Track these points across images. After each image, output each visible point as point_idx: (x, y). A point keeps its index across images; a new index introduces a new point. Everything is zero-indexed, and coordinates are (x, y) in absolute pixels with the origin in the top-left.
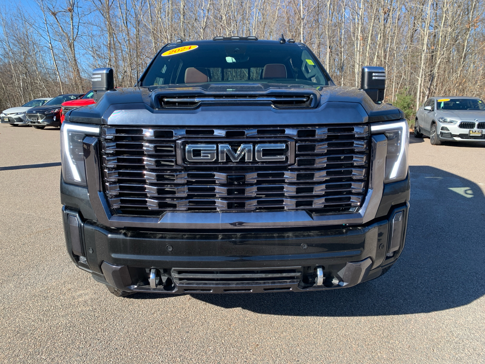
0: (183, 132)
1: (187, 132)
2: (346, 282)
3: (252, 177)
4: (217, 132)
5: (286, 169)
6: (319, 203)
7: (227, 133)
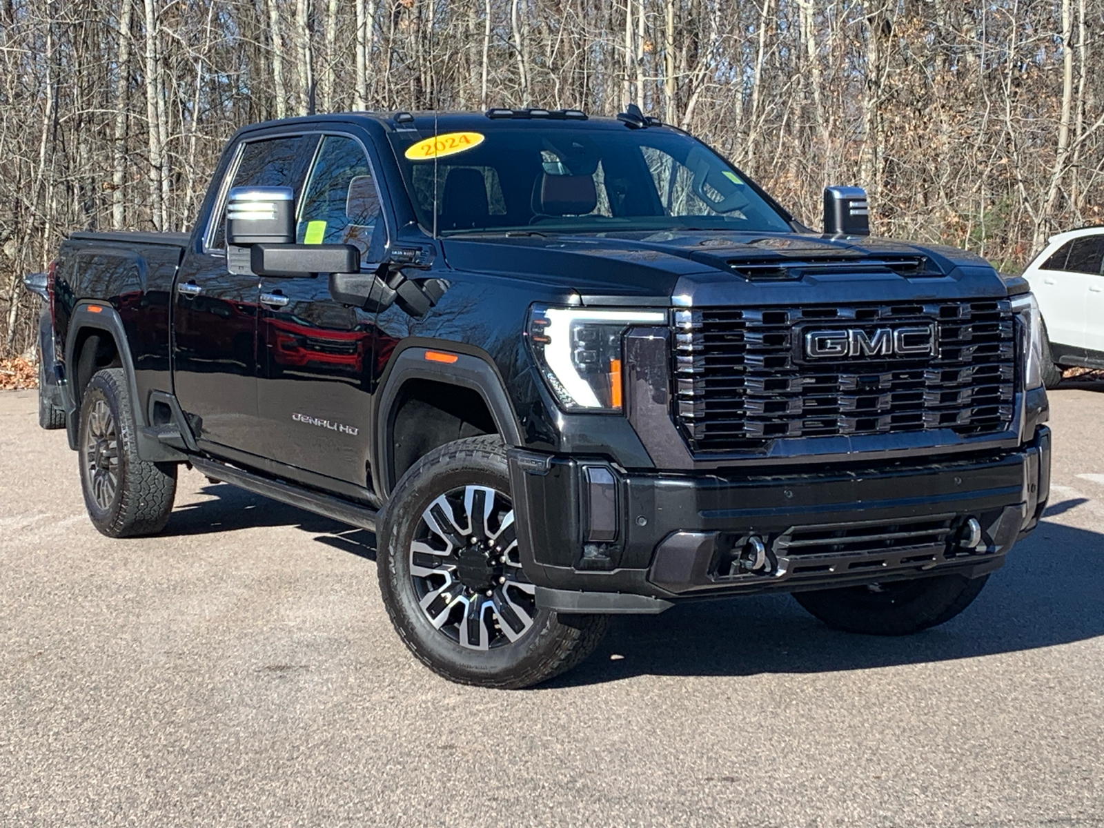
0: (799, 314)
1: (804, 314)
2: (998, 545)
3: (886, 379)
4: (841, 313)
5: (925, 364)
6: (964, 417)
7: (858, 313)
